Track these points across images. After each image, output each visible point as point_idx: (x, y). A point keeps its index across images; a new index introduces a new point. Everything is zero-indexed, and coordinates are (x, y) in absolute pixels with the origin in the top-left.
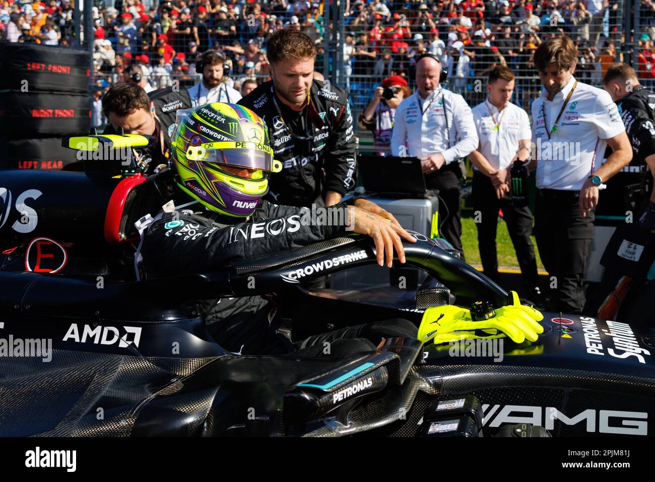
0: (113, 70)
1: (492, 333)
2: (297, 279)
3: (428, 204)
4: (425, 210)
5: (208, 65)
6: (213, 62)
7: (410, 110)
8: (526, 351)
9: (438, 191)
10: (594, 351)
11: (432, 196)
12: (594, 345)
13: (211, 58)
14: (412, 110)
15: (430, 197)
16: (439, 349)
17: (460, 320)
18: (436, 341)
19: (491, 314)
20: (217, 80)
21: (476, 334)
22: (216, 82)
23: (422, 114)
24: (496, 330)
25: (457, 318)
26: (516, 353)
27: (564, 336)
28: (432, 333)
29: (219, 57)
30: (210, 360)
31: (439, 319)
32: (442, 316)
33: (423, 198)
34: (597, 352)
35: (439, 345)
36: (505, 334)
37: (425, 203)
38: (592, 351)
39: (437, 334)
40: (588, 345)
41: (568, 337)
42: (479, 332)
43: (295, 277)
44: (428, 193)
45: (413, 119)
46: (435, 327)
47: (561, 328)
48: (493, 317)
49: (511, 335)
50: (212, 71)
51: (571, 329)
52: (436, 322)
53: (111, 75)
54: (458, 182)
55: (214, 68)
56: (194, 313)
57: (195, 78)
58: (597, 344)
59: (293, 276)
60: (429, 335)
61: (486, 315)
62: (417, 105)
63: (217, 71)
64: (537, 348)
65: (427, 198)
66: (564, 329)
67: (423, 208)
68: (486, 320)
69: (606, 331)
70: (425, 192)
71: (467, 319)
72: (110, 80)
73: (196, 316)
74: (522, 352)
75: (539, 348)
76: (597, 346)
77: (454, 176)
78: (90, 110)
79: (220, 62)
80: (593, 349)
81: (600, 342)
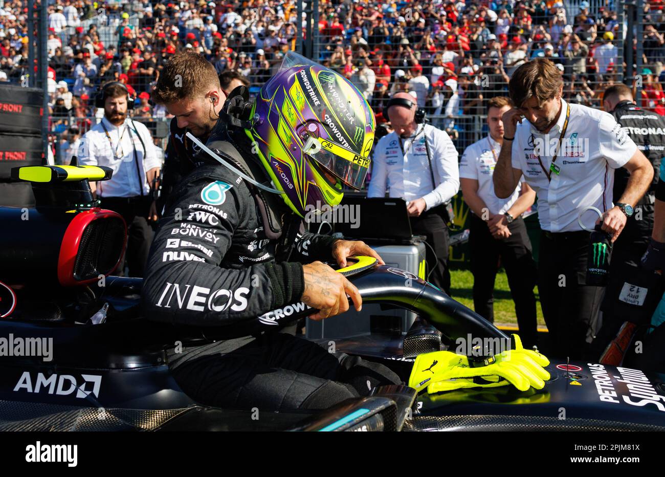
0: (70, 112)
1: (493, 381)
2: (276, 320)
3: (415, 251)
4: (411, 257)
5: (109, 98)
6: (116, 94)
7: (389, 150)
8: (531, 400)
9: (425, 237)
10: (608, 399)
11: (419, 242)
12: (607, 392)
13: (113, 89)
14: (391, 150)
15: (416, 243)
16: (434, 399)
17: (456, 366)
18: (430, 391)
19: (491, 360)
20: (121, 114)
21: (474, 382)
22: (120, 117)
23: (404, 155)
24: (498, 377)
25: (452, 364)
26: (520, 401)
27: (573, 383)
28: (425, 382)
29: (122, 88)
30: (178, 412)
31: (432, 366)
32: (435, 363)
33: (408, 244)
34: (611, 400)
35: (434, 394)
36: (508, 381)
37: (411, 250)
38: (605, 398)
39: (431, 382)
40: (600, 392)
41: (578, 384)
42: (477, 379)
43: (274, 318)
44: (414, 239)
45: (394, 160)
46: (428, 374)
47: (568, 375)
48: (493, 362)
49: (515, 382)
50: (115, 104)
51: (579, 376)
52: (429, 369)
53: (67, 118)
54: (445, 226)
55: (117, 100)
56: (159, 360)
57: (157, 120)
58: (610, 391)
59: (271, 317)
60: (421, 384)
61: (486, 361)
62: (398, 145)
63: (120, 104)
64: (543, 396)
65: (413, 245)
66: (572, 376)
67: (409, 255)
68: (485, 365)
69: (619, 377)
70: (411, 238)
71: (464, 366)
72: (66, 123)
73: (162, 363)
74: (527, 401)
75: (546, 397)
76: (611, 393)
77: (441, 220)
78: (43, 152)
79: (123, 94)
80: (607, 396)
81: (613, 389)
